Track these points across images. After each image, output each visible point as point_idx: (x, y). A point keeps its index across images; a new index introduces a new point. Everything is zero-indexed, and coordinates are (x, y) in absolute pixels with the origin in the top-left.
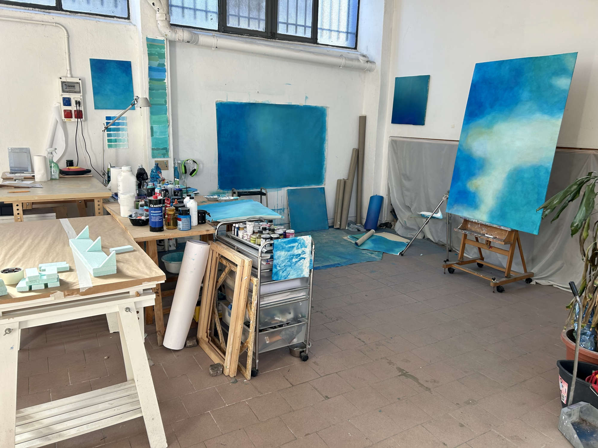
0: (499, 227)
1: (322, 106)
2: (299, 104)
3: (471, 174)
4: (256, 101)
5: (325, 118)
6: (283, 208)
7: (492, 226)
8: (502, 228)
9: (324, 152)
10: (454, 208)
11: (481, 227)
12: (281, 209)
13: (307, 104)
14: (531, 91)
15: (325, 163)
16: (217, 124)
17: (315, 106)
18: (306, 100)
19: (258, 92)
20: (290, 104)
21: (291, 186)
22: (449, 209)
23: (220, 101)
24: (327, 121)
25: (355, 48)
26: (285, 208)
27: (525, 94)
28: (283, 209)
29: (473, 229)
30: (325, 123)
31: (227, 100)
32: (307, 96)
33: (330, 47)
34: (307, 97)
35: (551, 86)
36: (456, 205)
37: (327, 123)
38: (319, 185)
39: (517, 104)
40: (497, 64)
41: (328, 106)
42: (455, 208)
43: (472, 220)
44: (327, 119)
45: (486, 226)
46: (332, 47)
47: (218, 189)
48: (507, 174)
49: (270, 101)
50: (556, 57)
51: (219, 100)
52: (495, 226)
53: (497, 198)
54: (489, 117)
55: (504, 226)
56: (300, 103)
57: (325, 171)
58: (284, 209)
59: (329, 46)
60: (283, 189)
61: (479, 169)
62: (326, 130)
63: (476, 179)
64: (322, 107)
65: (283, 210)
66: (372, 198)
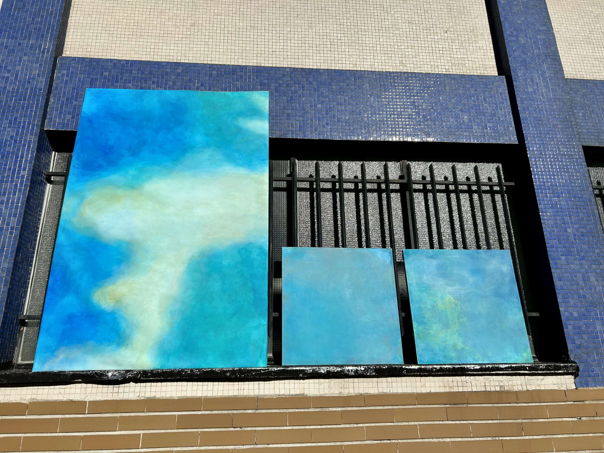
10: (57, 357)
14: (207, 133)
36: (63, 348)
42: (61, 357)
53: (172, 313)
63: (114, 283)
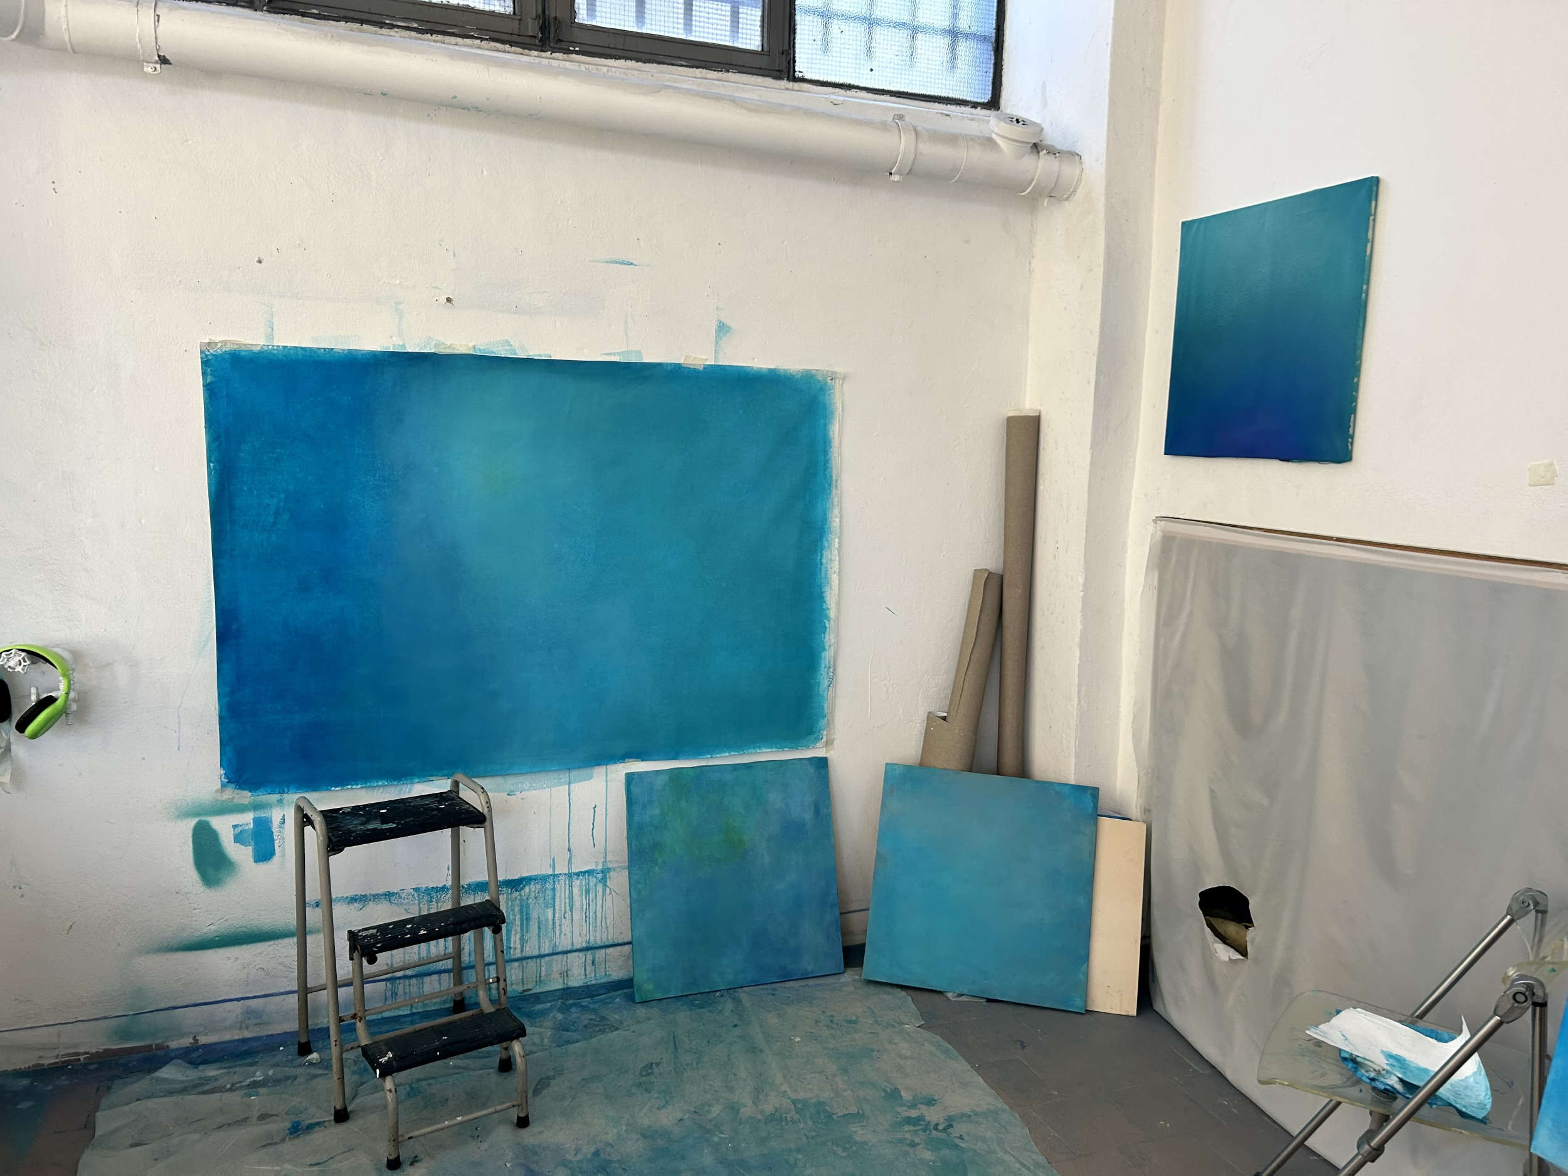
1: (805, 371)
2: (681, 361)
4: (436, 346)
5: (825, 425)
6: (600, 867)
12: (589, 872)
13: (723, 362)
16: (209, 461)
17: (770, 370)
18: (718, 337)
19: (449, 300)
20: (633, 359)
23: (225, 342)
24: (835, 443)
25: (994, 103)
26: (610, 865)
28: (602, 872)
30: (826, 452)
31: (271, 337)
32: (727, 322)
34: (722, 329)
37: (834, 451)
38: (795, 748)
41: (839, 369)
44: (835, 430)
47: (223, 786)
49: (514, 347)
51: (218, 339)
56: (687, 357)
57: (832, 680)
58: (606, 871)
60: (599, 772)
62: (830, 485)
64: (808, 377)
65: (600, 876)
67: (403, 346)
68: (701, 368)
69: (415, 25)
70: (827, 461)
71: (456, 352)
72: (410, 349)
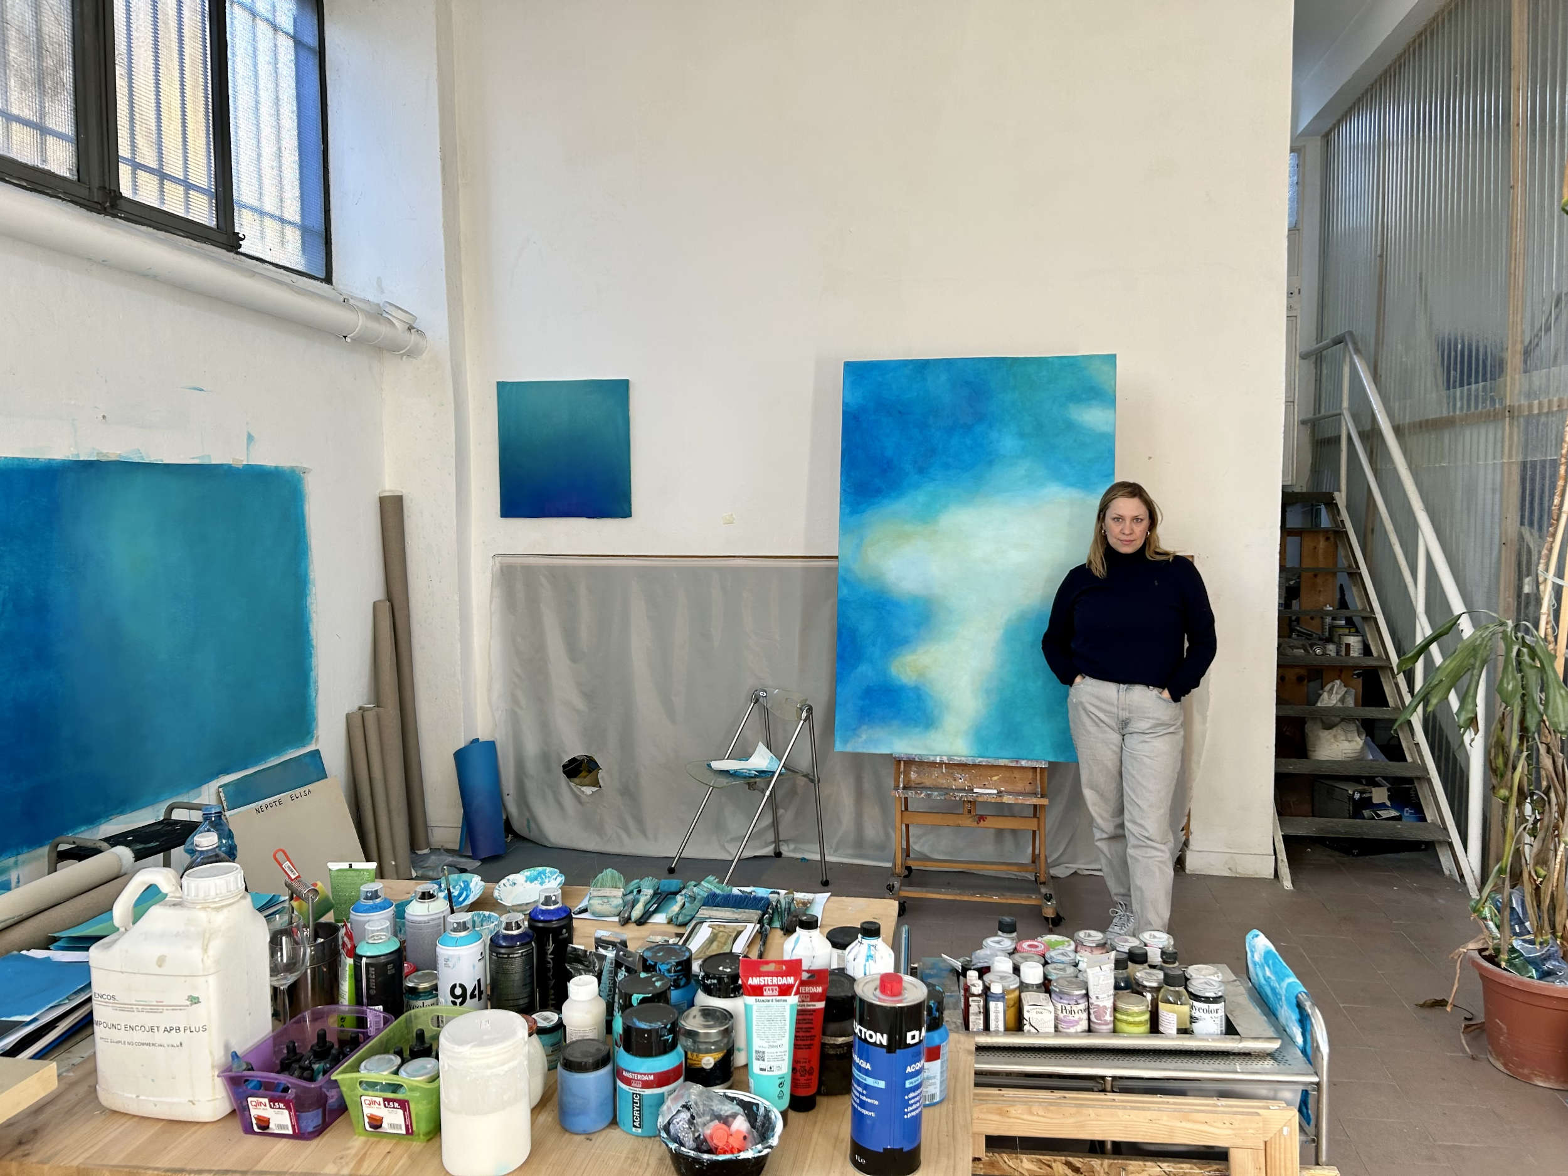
0: (1014, 764)
1: (292, 467)
2: (230, 462)
3: (895, 642)
4: (98, 454)
5: (303, 505)
7: (996, 763)
8: (1024, 763)
9: (307, 624)
10: (859, 736)
11: (951, 771)
13: (251, 462)
14: (1022, 435)
15: (314, 661)
17: (274, 467)
18: (248, 445)
19: (104, 417)
20: (206, 462)
21: (227, 771)
22: (845, 742)
24: (308, 518)
25: (328, 279)
27: (1008, 442)
29: (928, 782)
30: (304, 525)
32: (252, 433)
33: (270, 267)
34: (251, 438)
35: (1071, 426)
36: (864, 727)
37: (307, 523)
38: (304, 746)
39: (991, 463)
40: (910, 367)
41: (306, 466)
42: (864, 737)
43: (932, 759)
44: (307, 508)
45: (963, 766)
46: (274, 268)
48: (1002, 631)
49: (143, 454)
50: (1065, 361)
52: (1002, 762)
54: (921, 497)
55: (1028, 760)
56: (234, 459)
57: (317, 691)
59: (266, 265)
60: (205, 788)
61: (918, 626)
62: (307, 548)
64: (293, 470)
66: (460, 756)
67: (78, 455)
68: (241, 467)
69: (25, 184)
70: (304, 532)
71: (110, 459)
72: (83, 457)
